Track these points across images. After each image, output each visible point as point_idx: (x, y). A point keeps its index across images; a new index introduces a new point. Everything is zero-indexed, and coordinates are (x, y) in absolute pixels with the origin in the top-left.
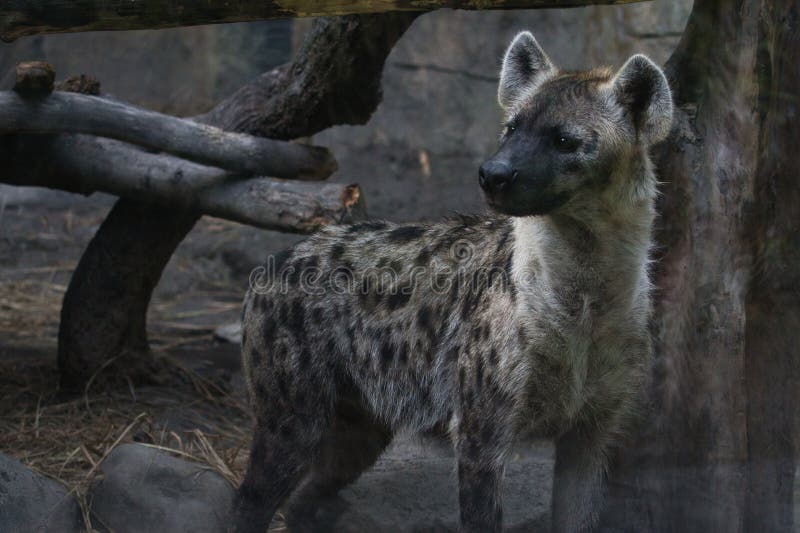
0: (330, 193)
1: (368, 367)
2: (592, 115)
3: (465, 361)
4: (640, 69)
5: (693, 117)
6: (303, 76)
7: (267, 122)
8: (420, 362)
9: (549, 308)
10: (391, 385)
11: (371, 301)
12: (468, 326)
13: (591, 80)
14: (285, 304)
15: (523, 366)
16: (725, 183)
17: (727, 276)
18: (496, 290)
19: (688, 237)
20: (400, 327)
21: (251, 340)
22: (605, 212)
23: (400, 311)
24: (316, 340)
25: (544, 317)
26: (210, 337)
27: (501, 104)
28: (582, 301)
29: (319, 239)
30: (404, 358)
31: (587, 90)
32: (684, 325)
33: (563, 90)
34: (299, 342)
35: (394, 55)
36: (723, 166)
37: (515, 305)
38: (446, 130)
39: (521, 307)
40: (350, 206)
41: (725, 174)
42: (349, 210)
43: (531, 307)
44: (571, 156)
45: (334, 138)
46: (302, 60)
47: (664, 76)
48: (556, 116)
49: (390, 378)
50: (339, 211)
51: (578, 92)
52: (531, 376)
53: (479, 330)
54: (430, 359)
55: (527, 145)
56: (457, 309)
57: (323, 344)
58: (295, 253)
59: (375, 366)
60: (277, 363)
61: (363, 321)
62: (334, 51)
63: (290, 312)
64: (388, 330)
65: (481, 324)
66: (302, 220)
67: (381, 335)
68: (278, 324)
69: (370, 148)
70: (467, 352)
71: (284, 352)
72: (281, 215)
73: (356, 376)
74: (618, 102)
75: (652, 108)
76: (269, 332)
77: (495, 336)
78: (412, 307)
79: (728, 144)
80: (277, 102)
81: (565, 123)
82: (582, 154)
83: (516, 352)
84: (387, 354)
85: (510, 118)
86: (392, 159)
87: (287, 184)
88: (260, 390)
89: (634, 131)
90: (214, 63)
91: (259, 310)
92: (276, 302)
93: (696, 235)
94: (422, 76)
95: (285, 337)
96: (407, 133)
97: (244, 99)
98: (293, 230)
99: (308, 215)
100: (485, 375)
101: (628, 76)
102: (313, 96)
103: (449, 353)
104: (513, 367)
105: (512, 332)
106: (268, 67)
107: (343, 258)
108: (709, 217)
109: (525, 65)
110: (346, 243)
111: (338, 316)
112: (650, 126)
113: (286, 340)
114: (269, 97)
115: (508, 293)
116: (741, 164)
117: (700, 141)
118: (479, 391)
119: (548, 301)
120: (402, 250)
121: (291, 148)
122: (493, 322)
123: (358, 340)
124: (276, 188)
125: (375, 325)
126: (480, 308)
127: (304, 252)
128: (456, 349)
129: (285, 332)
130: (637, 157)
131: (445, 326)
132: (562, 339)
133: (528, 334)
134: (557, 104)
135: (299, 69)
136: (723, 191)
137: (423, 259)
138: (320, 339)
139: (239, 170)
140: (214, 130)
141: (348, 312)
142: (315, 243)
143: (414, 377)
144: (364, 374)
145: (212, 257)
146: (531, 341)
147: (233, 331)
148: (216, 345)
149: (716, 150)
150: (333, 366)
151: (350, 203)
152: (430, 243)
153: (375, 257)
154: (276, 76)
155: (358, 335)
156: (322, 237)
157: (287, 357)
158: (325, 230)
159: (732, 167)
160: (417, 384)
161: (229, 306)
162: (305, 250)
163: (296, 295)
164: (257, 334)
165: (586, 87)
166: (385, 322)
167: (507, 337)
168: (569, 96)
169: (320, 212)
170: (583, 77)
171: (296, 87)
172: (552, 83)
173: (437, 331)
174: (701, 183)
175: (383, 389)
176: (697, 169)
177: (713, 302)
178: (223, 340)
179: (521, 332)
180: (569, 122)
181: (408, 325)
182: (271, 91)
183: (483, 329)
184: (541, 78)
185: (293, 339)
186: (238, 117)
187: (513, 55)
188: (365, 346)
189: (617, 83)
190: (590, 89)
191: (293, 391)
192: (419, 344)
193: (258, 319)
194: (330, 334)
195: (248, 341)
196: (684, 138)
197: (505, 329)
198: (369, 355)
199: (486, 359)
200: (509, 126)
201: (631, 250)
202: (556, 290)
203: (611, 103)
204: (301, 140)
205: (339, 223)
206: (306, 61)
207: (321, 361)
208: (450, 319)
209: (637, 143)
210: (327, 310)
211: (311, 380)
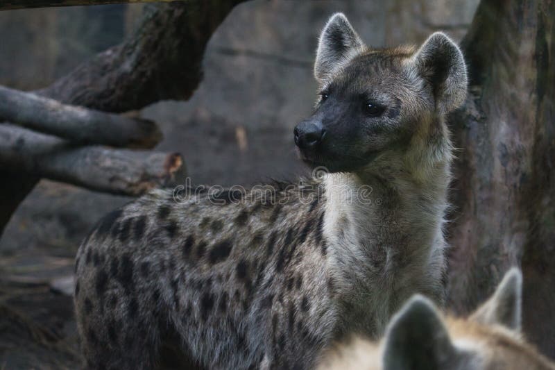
0: (156, 160)
1: (190, 314)
2: (396, 86)
3: (278, 309)
4: (439, 46)
5: (479, 97)
6: (134, 56)
7: (100, 96)
8: (238, 311)
9: (355, 259)
10: (211, 332)
11: (193, 255)
12: (282, 277)
13: (396, 56)
14: (116, 259)
15: (331, 312)
16: (505, 156)
17: (506, 239)
18: (309, 245)
19: (472, 203)
20: (220, 278)
21: (84, 291)
22: (407, 173)
23: (220, 265)
24: (143, 291)
25: (351, 269)
26: (46, 290)
27: (317, 78)
28: (385, 254)
29: (148, 201)
30: (223, 306)
31: (391, 64)
32: (467, 281)
33: (371, 63)
34: (127, 293)
35: (215, 40)
36: (504, 141)
37: (325, 258)
38: (262, 108)
39: (331, 260)
40: (174, 173)
41: (506, 149)
42: (173, 177)
43: (340, 260)
44: (377, 120)
45: (161, 112)
46: (133, 42)
47: (460, 51)
48: (363, 85)
49: (210, 325)
50: (163, 177)
51: (384, 64)
52: (338, 322)
53: (292, 280)
54: (246, 307)
55: (338, 109)
56: (272, 263)
57: (149, 294)
58: (125, 213)
59: (196, 314)
60: (107, 311)
61: (186, 274)
62: (162, 35)
63: (120, 266)
64: (209, 281)
65: (294, 275)
66: (130, 185)
67: (202, 286)
68: (109, 277)
69: (193, 123)
70: (281, 300)
71: (114, 301)
72: (112, 179)
73: (178, 323)
74: (419, 75)
75: (449, 80)
76: (101, 283)
77: (306, 286)
78: (232, 261)
79: (508, 123)
80: (110, 79)
81: (372, 91)
82: (386, 119)
83: (325, 299)
84: (207, 303)
85: (325, 87)
86: (212, 133)
87: (118, 153)
88: (91, 335)
89: (432, 100)
90: (54, 46)
91: (92, 264)
92: (107, 257)
93: (479, 202)
94: (241, 61)
95: (115, 288)
96: (226, 110)
97: (80, 76)
98: (122, 193)
99: (136, 180)
100: (297, 320)
101: (428, 52)
102: (143, 74)
103: (263, 301)
104: (322, 314)
105: (323, 282)
106: (101, 49)
107: (169, 218)
108: (491, 186)
109: (338, 43)
110: (172, 204)
111: (163, 269)
112: (448, 96)
113: (116, 291)
114: (103, 75)
115: (320, 248)
116: (520, 140)
117: (484, 120)
118: (290, 336)
119: (355, 254)
120: (223, 211)
121: (123, 120)
122: (306, 274)
123: (181, 291)
124: (108, 155)
125: (196, 277)
126: (293, 261)
127: (134, 212)
128: (271, 298)
129: (115, 283)
130: (435, 123)
131: (261, 277)
132: (367, 289)
133: (337, 284)
134: (365, 75)
135: (130, 51)
136: (504, 164)
137: (242, 219)
138: (147, 289)
139: (74, 139)
140: (53, 103)
141: (172, 266)
142: (143, 204)
143: (232, 324)
144: (186, 323)
145: (49, 217)
146: (339, 291)
147: (66, 284)
148: (52, 297)
149: (498, 126)
150: (157, 314)
151: (173, 170)
152: (248, 204)
153: (198, 217)
154: (109, 57)
155: (181, 287)
156: (150, 199)
157: (117, 305)
158: (153, 193)
159: (512, 143)
160: (234, 330)
161: (63, 262)
162: (133, 211)
163: (126, 250)
164: (90, 285)
165: (391, 61)
166: (206, 274)
167: (317, 287)
168: (376, 69)
169: (147, 177)
170: (389, 53)
171: (127, 66)
172: (361, 57)
173: (254, 281)
174: (484, 156)
175: (203, 336)
176: (480, 144)
177: (494, 261)
178: (57, 292)
179: (330, 283)
180: (376, 90)
181: (228, 276)
182: (105, 69)
183: (296, 281)
184: (352, 54)
185: (123, 290)
186: (75, 92)
187: (328, 34)
188: (188, 297)
189: (419, 58)
190: (395, 62)
191: (122, 336)
192: (237, 293)
193: (92, 272)
194: (156, 285)
195: (81, 291)
196: (470, 116)
197: (316, 280)
198: (190, 305)
199: (298, 307)
200: (323, 94)
201: (430, 208)
202: (362, 242)
203: (413, 75)
204: (132, 114)
205: (163, 187)
206: (135, 44)
207: (147, 309)
208: (265, 271)
209: (436, 110)
210: (154, 264)
211: (139, 327)
